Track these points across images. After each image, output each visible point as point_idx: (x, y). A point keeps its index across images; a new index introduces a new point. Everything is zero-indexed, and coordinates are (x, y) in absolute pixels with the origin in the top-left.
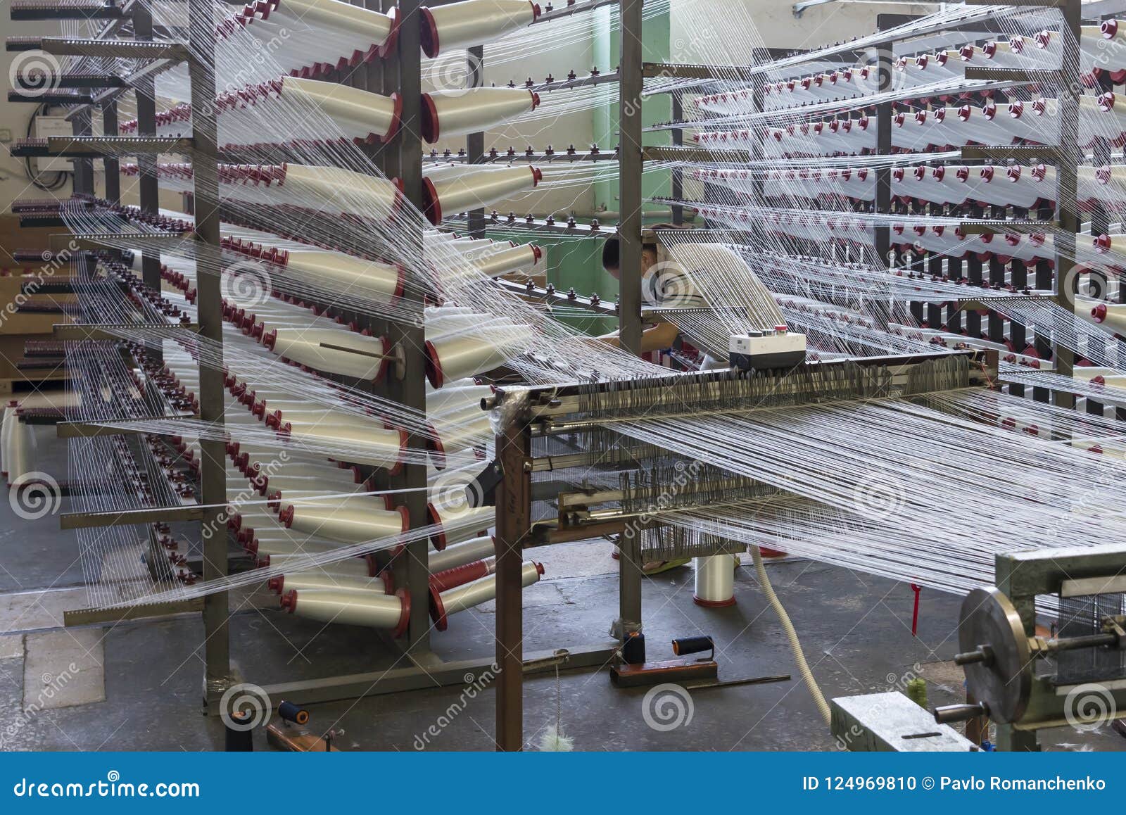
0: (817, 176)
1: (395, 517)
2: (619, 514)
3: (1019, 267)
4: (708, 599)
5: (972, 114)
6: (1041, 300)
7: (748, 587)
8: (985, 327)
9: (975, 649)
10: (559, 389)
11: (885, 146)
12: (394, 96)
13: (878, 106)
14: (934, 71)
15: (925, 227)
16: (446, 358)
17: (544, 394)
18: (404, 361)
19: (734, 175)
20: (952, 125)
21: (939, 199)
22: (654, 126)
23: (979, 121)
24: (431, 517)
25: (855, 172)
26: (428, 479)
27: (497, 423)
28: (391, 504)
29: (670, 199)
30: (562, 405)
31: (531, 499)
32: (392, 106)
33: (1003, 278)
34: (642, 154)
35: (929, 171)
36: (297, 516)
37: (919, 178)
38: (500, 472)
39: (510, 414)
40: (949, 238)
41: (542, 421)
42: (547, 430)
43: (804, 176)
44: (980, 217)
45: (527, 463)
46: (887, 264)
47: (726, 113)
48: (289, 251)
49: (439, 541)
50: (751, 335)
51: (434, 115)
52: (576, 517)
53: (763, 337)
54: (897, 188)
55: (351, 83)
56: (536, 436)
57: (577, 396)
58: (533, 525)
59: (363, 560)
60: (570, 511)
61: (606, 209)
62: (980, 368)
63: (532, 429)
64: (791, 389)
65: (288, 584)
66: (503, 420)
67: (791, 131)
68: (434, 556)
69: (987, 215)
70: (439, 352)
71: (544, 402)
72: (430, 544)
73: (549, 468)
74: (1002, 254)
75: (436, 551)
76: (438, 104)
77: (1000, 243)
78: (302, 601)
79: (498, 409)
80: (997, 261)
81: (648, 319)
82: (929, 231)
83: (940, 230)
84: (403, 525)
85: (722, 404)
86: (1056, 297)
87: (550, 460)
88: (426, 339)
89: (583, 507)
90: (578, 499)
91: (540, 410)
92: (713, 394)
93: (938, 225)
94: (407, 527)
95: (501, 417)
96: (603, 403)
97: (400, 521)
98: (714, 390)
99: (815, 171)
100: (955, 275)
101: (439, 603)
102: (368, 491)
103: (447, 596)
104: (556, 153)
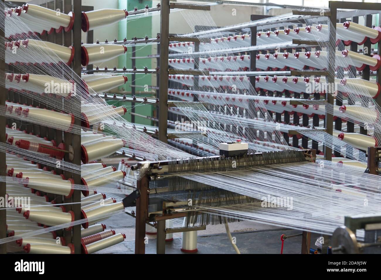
0: (221, 79)
1: (68, 215)
2: (184, 210)
3: (306, 117)
4: (187, 249)
5: (289, 56)
6: (320, 131)
7: (201, 245)
8: (291, 141)
9: (337, 246)
10: (161, 163)
11: (253, 68)
12: (71, 47)
13: (251, 51)
14: (273, 38)
15: (268, 101)
16: (90, 152)
17: (155, 165)
18: (73, 152)
19: (183, 78)
20: (280, 60)
21: (272, 89)
22: (148, 56)
23: (292, 59)
24: (82, 215)
25: (238, 77)
26: (81, 199)
27: (138, 176)
28: (65, 209)
29: (156, 87)
30: (163, 169)
31: (149, 204)
32: (70, 51)
33: (298, 121)
34: (168, 72)
35: (270, 78)
36: (31, 214)
37: (266, 81)
38: (139, 194)
39: (143, 172)
40: (279, 105)
41: (155, 175)
42: (157, 178)
43: (216, 79)
44: (300, 98)
45: (148, 191)
46: (256, 116)
47: (182, 52)
48: (29, 108)
49: (85, 225)
50: (228, 143)
51: (87, 55)
52: (170, 211)
53: (232, 144)
54: (258, 85)
55: (55, 42)
56: (153, 181)
57: (167, 166)
58: (149, 214)
59: (50, 233)
60: (167, 209)
61: (124, 90)
62: (310, 157)
63: (151, 178)
64: (244, 164)
65: (25, 242)
66: (140, 174)
67: (210, 60)
68: (83, 230)
69: (302, 97)
70: (87, 149)
71: (156, 167)
72: (82, 226)
73: (155, 193)
74: (299, 112)
75: (83, 229)
76: (88, 50)
77: (300, 108)
78: (32, 248)
79: (138, 170)
80: (296, 115)
81: (170, 137)
82: (270, 102)
83: (275, 102)
84: (72, 218)
85: (219, 169)
86: (326, 130)
87: (156, 190)
88: (82, 143)
89: (172, 207)
90: (171, 204)
91: (154, 171)
92: (216, 165)
93: (274, 100)
94: (74, 219)
95: (140, 173)
96: (177, 168)
97: (71, 217)
98: (216, 164)
99: (220, 76)
100: (278, 120)
101: (85, 249)
102: (53, 204)
103: (88, 246)
104: (127, 70)
